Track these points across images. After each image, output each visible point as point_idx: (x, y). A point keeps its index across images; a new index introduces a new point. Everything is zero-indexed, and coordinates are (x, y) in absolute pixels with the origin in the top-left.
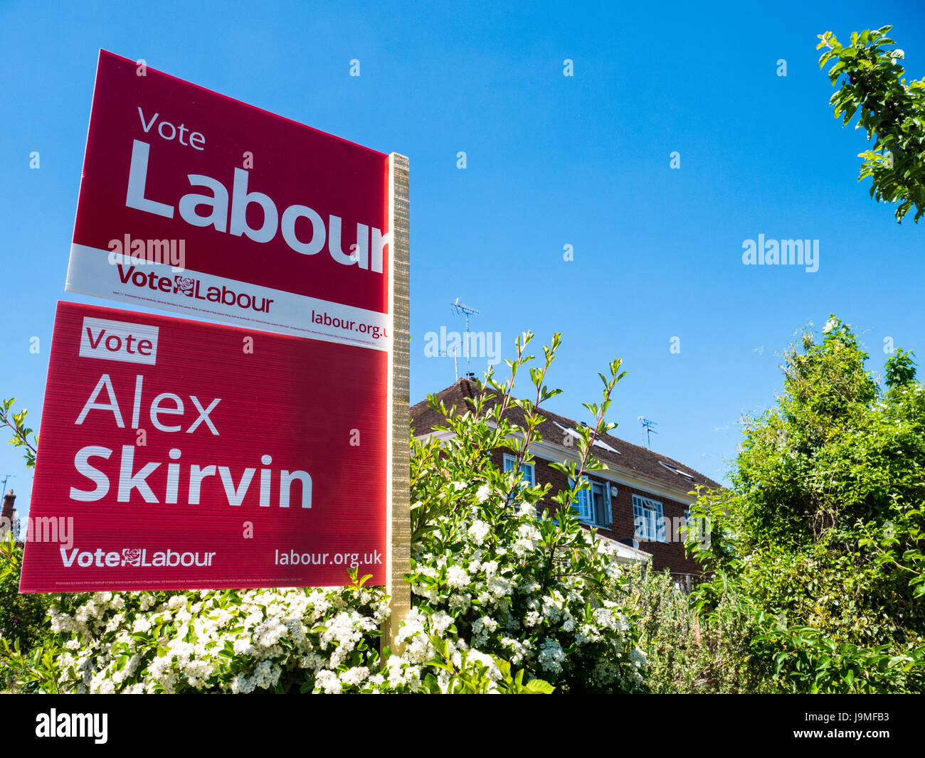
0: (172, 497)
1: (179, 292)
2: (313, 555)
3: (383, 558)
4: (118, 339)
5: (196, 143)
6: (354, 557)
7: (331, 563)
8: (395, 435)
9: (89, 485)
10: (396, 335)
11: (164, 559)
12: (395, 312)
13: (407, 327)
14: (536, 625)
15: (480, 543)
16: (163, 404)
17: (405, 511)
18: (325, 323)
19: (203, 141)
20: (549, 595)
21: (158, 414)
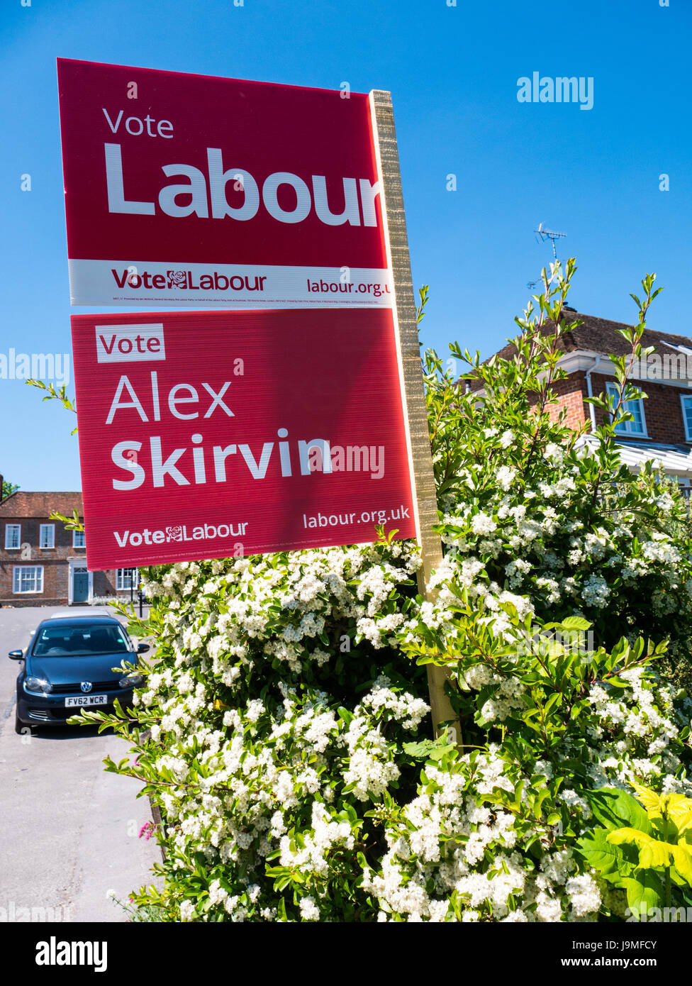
0: (201, 478)
1: (174, 286)
2: (340, 516)
3: (411, 512)
4: (128, 341)
5: (165, 132)
6: (381, 514)
7: (359, 522)
8: (409, 392)
9: (128, 476)
10: (398, 289)
11: (202, 533)
12: (394, 265)
13: (409, 279)
14: (580, 563)
15: (507, 488)
16: (180, 394)
17: (427, 465)
18: (322, 290)
19: (171, 128)
20: (592, 532)
21: (176, 405)
